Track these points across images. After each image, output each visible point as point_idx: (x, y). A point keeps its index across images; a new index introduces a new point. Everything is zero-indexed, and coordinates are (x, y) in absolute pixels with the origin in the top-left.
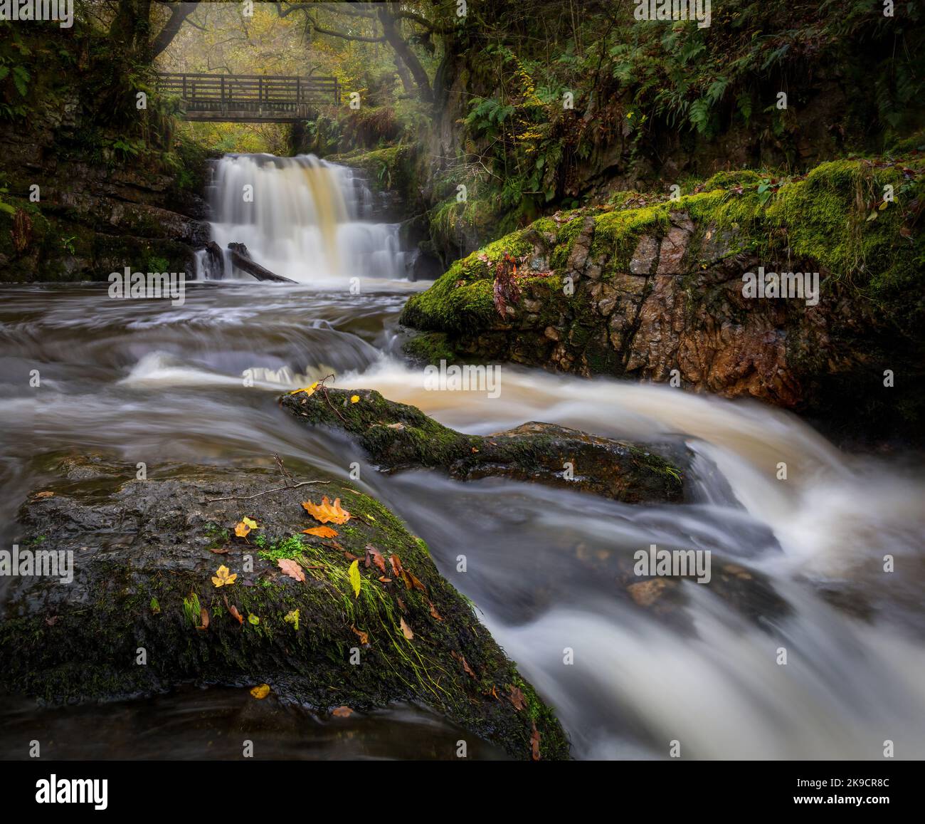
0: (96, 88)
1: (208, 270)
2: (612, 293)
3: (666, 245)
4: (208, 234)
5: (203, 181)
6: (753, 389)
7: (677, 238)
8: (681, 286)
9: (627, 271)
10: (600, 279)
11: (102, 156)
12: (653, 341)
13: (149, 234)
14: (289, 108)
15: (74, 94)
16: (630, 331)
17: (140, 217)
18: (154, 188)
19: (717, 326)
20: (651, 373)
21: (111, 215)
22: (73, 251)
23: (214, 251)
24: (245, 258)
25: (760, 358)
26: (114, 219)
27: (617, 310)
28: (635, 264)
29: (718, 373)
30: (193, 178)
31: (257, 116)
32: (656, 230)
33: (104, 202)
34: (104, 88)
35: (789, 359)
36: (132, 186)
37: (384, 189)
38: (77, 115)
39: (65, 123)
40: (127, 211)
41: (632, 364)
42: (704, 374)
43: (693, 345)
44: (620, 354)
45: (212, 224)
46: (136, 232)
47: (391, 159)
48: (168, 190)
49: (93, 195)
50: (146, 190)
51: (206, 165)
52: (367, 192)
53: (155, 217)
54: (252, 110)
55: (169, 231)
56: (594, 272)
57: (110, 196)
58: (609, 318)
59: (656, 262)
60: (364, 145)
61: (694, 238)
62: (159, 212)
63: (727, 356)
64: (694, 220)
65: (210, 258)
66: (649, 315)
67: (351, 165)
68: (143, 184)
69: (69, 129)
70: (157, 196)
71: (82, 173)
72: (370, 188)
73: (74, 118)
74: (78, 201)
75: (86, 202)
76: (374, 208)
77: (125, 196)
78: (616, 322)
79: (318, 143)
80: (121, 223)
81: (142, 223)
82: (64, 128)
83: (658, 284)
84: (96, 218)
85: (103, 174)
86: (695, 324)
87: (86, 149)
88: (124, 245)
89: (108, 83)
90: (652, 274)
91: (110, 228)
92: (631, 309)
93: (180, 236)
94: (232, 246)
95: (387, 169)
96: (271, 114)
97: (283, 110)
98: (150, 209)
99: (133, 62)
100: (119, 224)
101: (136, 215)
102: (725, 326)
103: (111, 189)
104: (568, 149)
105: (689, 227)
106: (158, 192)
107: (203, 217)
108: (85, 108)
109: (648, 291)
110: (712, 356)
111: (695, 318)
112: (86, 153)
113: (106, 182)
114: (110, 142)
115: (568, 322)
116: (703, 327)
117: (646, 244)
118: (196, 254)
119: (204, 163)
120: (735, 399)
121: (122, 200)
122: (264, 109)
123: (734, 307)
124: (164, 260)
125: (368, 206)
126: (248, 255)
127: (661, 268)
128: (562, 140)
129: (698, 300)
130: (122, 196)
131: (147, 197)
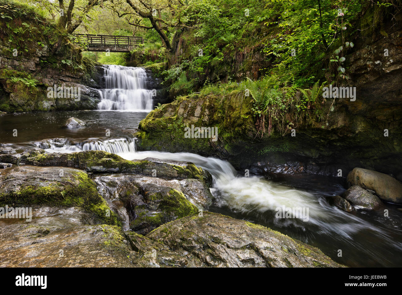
15: (46, 44)
18: (76, 77)
28: (196, 114)
31: (114, 50)
33: (59, 82)
38: (47, 52)
48: (81, 78)
49: (54, 79)
52: (151, 78)
54: (112, 48)
68: (72, 75)
71: (50, 72)
74: (49, 82)
75: (52, 82)
82: (43, 56)
97: (123, 48)
98: (75, 84)
103: (61, 77)
108: (50, 49)
113: (58, 75)
122: (117, 48)
130: (64, 80)
131: (74, 80)
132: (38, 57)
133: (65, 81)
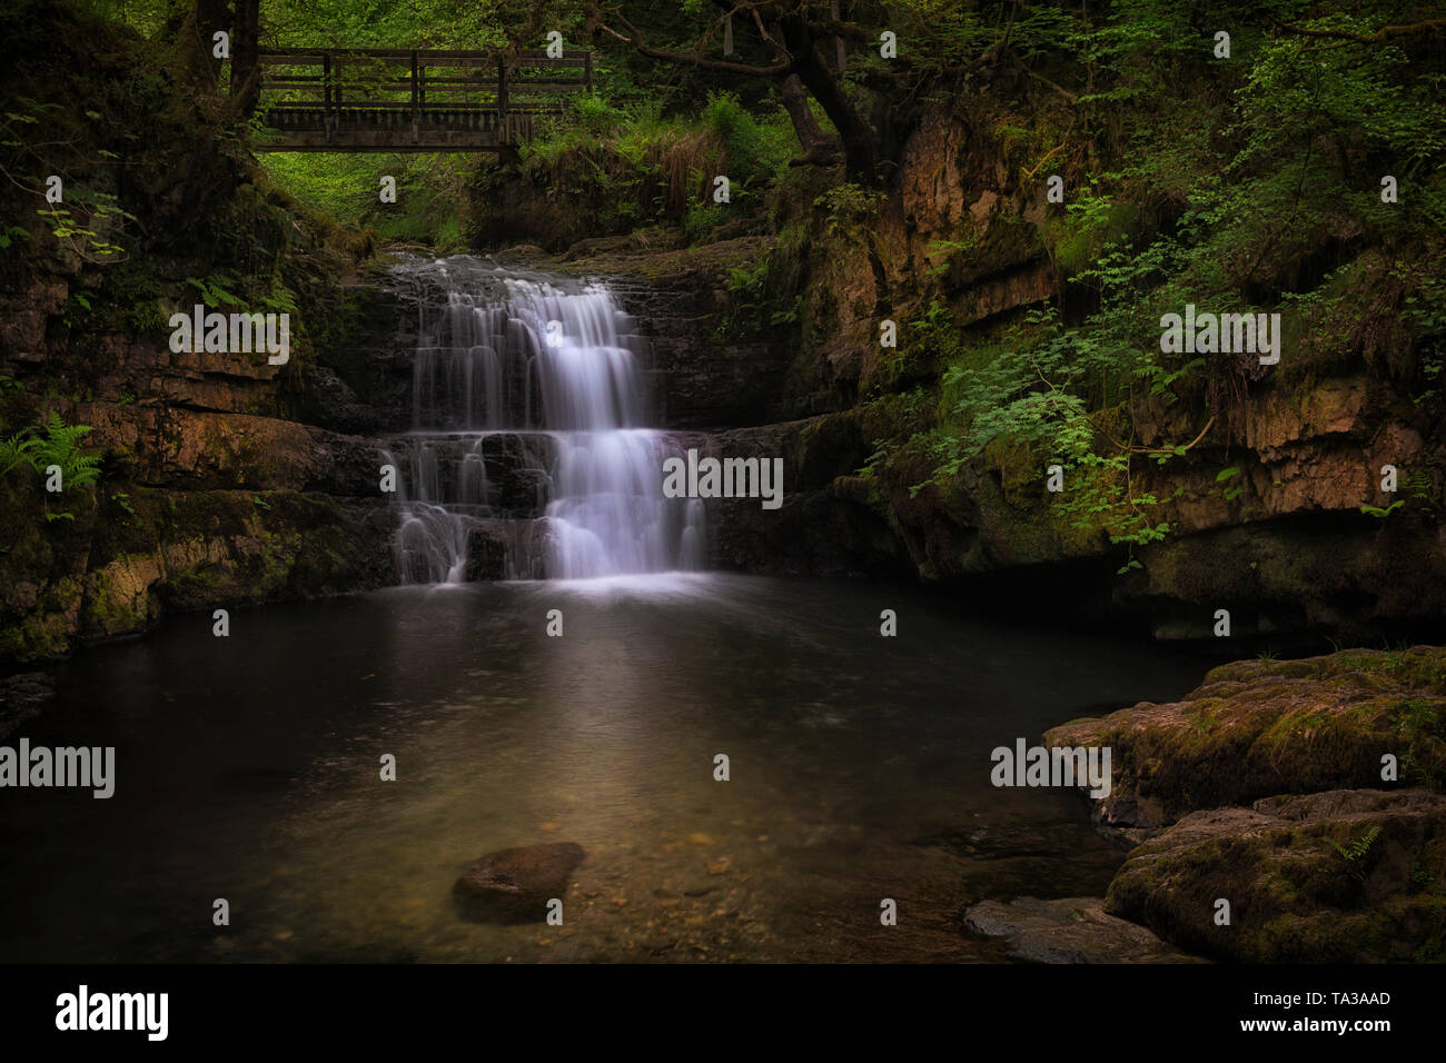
14: (481, 123)
17: (236, 444)
18: (257, 374)
31: (407, 142)
33: (166, 418)
36: (216, 376)
40: (209, 435)
46: (228, 478)
50: (242, 381)
53: (264, 440)
54: (395, 129)
55: (291, 468)
57: (176, 405)
62: (271, 428)
68: (236, 369)
70: (263, 390)
74: (113, 422)
75: (130, 421)
80: (198, 460)
84: (150, 456)
88: (214, 513)
96: (439, 137)
97: (465, 127)
98: (253, 422)
100: (198, 465)
106: (264, 382)
113: (166, 374)
122: (423, 127)
130: (201, 402)
131: (244, 396)
133: (198, 410)
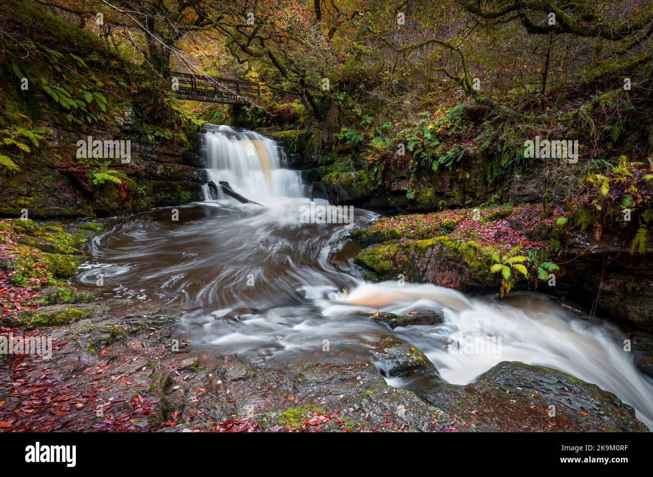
0: (144, 105)
1: (210, 195)
2: (420, 262)
3: (434, 250)
4: (207, 176)
5: (198, 146)
6: (452, 286)
7: (437, 248)
8: (437, 260)
9: (425, 257)
10: (418, 259)
11: (148, 138)
12: (430, 274)
13: (177, 179)
14: (233, 97)
15: (130, 106)
16: (424, 271)
17: (172, 171)
18: (177, 154)
19: (445, 271)
20: (429, 282)
21: (157, 171)
22: (145, 194)
23: (212, 185)
24: (229, 190)
25: (454, 280)
26: (158, 172)
27: (422, 266)
28: (427, 255)
29: (444, 282)
30: (193, 145)
31: (214, 100)
32: (432, 246)
33: (152, 163)
34: (150, 105)
35: (460, 281)
36: (165, 154)
37: (293, 152)
38: (132, 117)
39: (126, 122)
40: (165, 168)
41: (424, 280)
42: (441, 282)
43: (439, 275)
44: (421, 277)
45: (207, 170)
46: (171, 179)
47: (295, 138)
48: (184, 155)
49: (144, 160)
50: (173, 156)
51: (198, 137)
52: (284, 154)
53: (180, 170)
54: (211, 96)
55: (187, 177)
56: (416, 257)
57: (155, 160)
58: (419, 268)
59: (432, 254)
60: (277, 123)
61: (441, 248)
62: (181, 166)
63: (446, 278)
64: (441, 243)
65: (210, 189)
66: (429, 267)
67: (275, 139)
68: (171, 152)
69: (128, 125)
70: (179, 158)
71: (136, 148)
72: (285, 151)
73: (130, 119)
74: (137, 164)
75: (142, 164)
76: (288, 161)
77: (163, 159)
78: (421, 269)
79: (252, 120)
80: (162, 174)
81: (174, 173)
82: (125, 125)
83: (432, 259)
84: (149, 172)
85: (149, 149)
86: (439, 270)
87: (137, 134)
88: (167, 186)
89: (151, 102)
90: (430, 257)
91: (156, 177)
92: (425, 266)
93: (193, 179)
94: (221, 183)
95: (294, 143)
96: (222, 100)
97: (229, 98)
98: (176, 166)
99: (165, 91)
100: (162, 175)
101: (170, 169)
102: (447, 271)
103: (154, 156)
104: (387, 165)
105: (440, 245)
106: (179, 156)
107: (202, 166)
108: (136, 113)
109: (429, 261)
110: (443, 277)
111: (440, 268)
112: (137, 136)
113: (151, 153)
114: (152, 132)
115: (409, 269)
116: (442, 271)
117: (430, 250)
118: (202, 187)
119: (197, 136)
120: (447, 287)
121: (161, 162)
122: (218, 97)
123: (449, 267)
124: (188, 193)
125: (285, 161)
126: (230, 188)
127: (433, 256)
128: (384, 162)
129: (441, 264)
130: (161, 160)
131: (173, 159)
132: (120, 127)
